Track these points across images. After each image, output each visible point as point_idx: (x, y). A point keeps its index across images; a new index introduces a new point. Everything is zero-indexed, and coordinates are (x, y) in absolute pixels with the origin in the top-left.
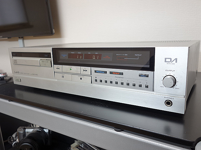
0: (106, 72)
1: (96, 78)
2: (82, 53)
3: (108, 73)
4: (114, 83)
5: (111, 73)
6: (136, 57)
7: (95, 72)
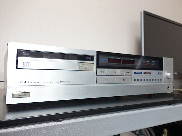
1: (135, 78)
2: (121, 59)
3: (143, 73)
4: (146, 80)
5: (145, 73)
6: (153, 63)
7: (135, 73)
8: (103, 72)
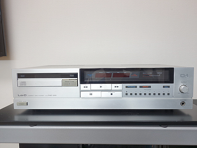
0: (136, 87)
1: (127, 92)
2: (111, 73)
4: (143, 94)
5: (141, 87)
6: (158, 74)
7: (126, 87)
8: (87, 87)
